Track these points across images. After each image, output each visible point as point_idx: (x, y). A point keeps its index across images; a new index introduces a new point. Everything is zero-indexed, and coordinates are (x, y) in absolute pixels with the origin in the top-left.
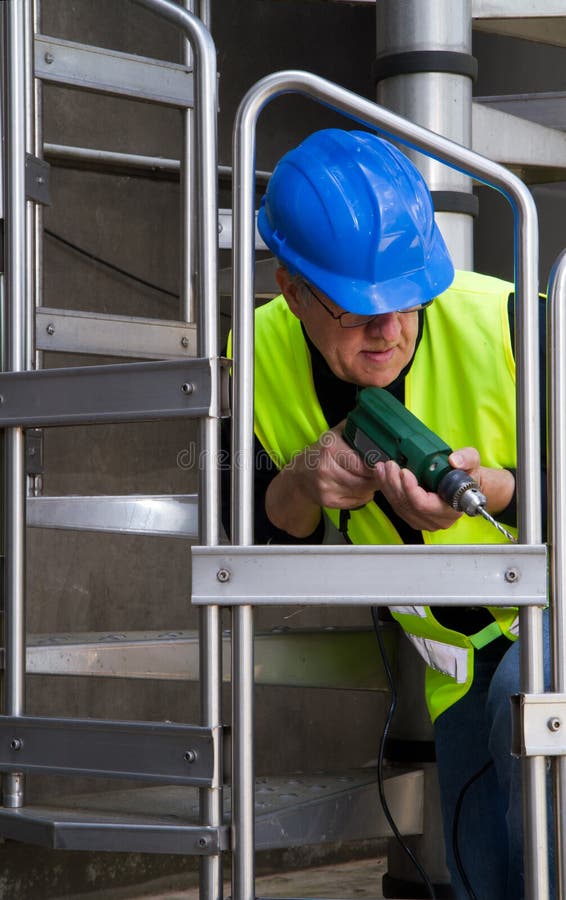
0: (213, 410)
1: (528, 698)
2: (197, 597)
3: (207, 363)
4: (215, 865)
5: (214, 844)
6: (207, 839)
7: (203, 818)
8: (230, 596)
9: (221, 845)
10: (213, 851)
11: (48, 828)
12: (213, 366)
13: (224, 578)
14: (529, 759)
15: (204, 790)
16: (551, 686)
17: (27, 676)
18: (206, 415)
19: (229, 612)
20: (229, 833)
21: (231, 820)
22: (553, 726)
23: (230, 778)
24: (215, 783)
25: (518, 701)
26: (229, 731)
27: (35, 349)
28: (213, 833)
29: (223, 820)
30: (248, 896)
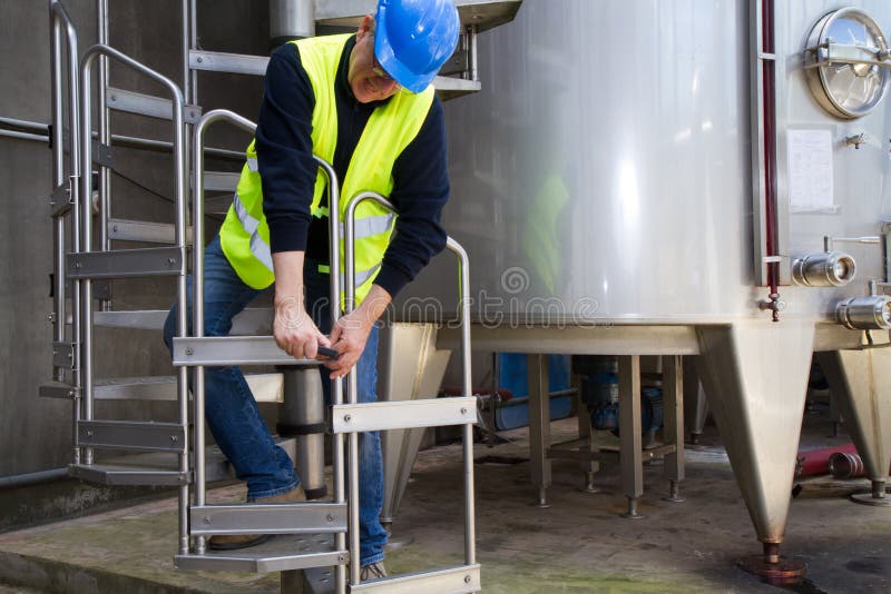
0: (183, 272)
1: (335, 407)
2: (176, 362)
3: (180, 249)
4: (186, 490)
5: (185, 480)
6: (182, 478)
7: (180, 468)
8: (193, 362)
9: (189, 480)
10: (185, 484)
11: (104, 474)
12: (183, 250)
13: (190, 353)
14: (336, 435)
15: (180, 455)
16: (346, 400)
17: (95, 401)
18: (179, 275)
19: (192, 370)
20: (193, 475)
21: (193, 468)
22: (347, 419)
23: (193, 448)
24: (186, 451)
25: (331, 409)
26: (192, 426)
27: (107, 239)
28: (185, 475)
29: (190, 469)
30: (202, 505)
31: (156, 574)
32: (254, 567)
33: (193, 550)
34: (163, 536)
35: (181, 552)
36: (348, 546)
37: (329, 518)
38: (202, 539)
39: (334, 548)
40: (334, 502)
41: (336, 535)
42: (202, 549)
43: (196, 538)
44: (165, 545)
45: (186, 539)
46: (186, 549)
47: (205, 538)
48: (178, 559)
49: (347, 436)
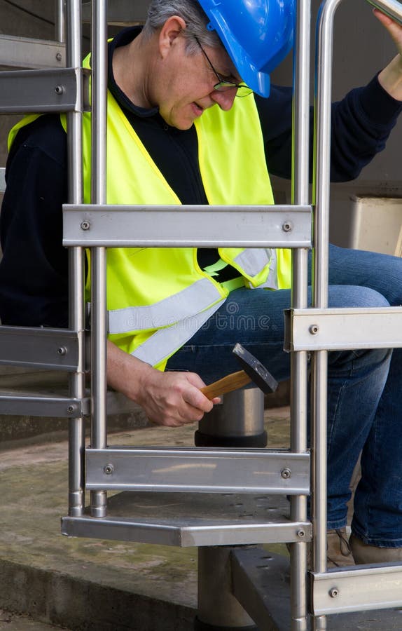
0: (78, 106)
1: (296, 311)
2: (67, 240)
3: (73, 71)
4: (79, 425)
5: (79, 410)
6: (74, 407)
7: (70, 392)
8: (91, 240)
9: (83, 411)
10: (78, 415)
13: (86, 228)
14: (296, 353)
15: (72, 374)
16: (312, 303)
18: (73, 110)
19: (89, 251)
20: (89, 403)
21: (90, 394)
22: (313, 330)
23: (89, 365)
24: (80, 369)
25: (289, 314)
26: (89, 334)
28: (78, 403)
29: (85, 395)
30: (101, 447)
31: (9, 551)
32: (175, 538)
33: (88, 511)
34: (15, 500)
35: (71, 512)
36: (311, 515)
37: (284, 474)
38: (101, 495)
39: (290, 517)
40: (290, 450)
41: (291, 498)
42: (101, 509)
43: (94, 493)
44: (19, 513)
45: (78, 494)
46: (79, 508)
47: (105, 493)
48: (68, 521)
49: (312, 355)
